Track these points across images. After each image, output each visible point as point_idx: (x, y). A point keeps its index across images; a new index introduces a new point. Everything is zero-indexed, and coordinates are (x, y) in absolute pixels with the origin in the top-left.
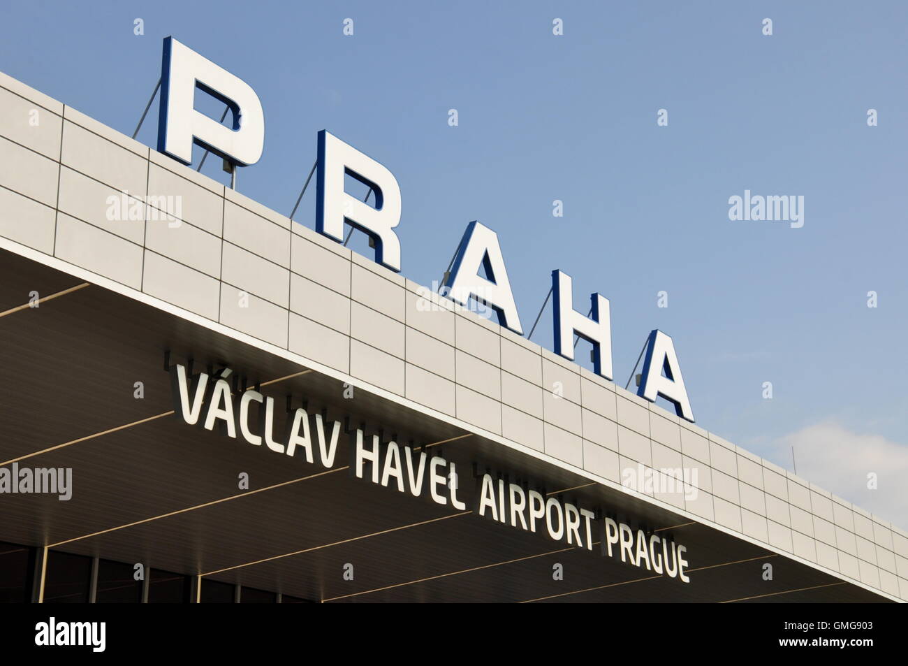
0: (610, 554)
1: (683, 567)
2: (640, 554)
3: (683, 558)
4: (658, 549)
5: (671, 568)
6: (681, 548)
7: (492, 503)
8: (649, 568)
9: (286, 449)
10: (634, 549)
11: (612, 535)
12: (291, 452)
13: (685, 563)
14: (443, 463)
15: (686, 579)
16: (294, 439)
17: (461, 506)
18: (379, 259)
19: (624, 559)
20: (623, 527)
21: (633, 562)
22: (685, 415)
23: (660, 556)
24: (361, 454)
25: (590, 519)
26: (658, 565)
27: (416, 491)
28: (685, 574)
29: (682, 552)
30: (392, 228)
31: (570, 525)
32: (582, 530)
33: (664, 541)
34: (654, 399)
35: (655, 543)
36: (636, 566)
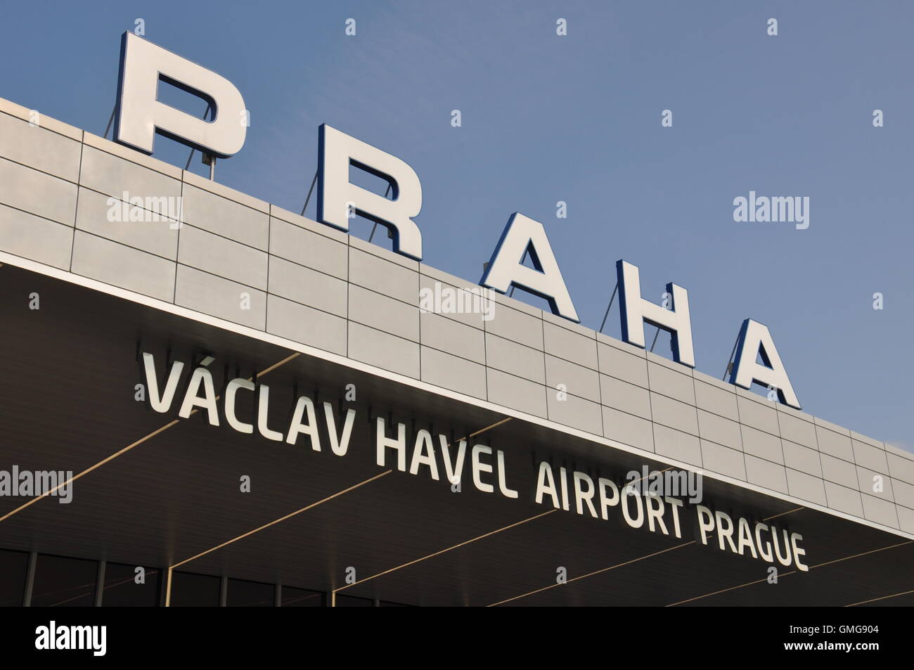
0: (705, 542)
1: (800, 555)
2: (742, 542)
3: (798, 546)
4: (766, 537)
5: (784, 556)
6: (795, 537)
7: (551, 490)
8: (755, 555)
9: (285, 437)
10: (735, 537)
11: (707, 522)
12: (292, 439)
13: (802, 552)
14: (488, 451)
15: (804, 568)
16: (296, 427)
17: (513, 494)
18: (396, 249)
19: (722, 547)
20: (719, 515)
21: (734, 550)
22: (788, 402)
23: (769, 544)
24: (382, 442)
25: (678, 507)
26: (766, 553)
27: (455, 479)
28: (801, 562)
29: (797, 540)
30: (411, 218)
31: (652, 513)
32: (668, 517)
33: (773, 529)
34: (748, 386)
35: (762, 531)
36: (738, 554)
